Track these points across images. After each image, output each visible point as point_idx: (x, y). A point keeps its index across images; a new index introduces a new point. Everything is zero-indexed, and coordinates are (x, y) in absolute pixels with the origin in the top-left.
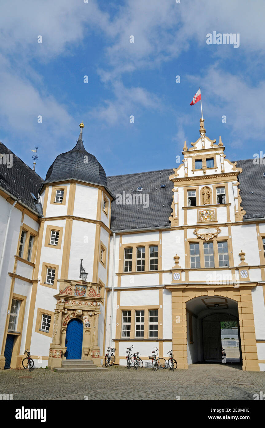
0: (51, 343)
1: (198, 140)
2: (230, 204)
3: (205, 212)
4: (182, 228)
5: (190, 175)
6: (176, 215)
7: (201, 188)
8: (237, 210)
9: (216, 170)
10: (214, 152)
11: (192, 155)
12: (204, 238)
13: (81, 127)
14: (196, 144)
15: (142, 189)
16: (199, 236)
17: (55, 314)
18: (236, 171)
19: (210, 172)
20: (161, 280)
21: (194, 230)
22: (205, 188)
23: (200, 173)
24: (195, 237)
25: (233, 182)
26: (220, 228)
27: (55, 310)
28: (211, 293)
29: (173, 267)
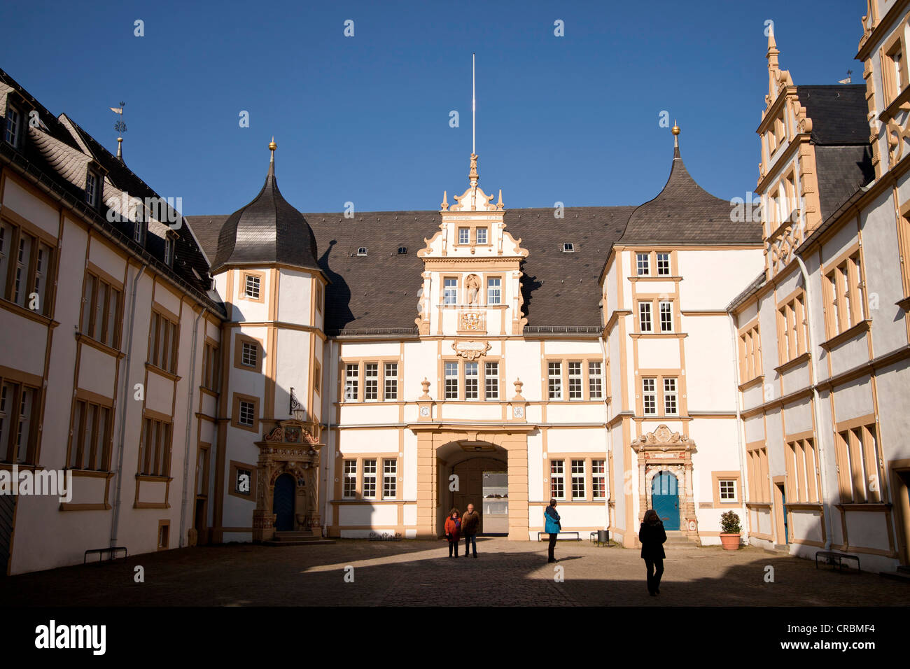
0: (255, 509)
1: (466, 193)
2: (508, 306)
3: (469, 316)
4: (434, 338)
5: (451, 254)
6: (426, 316)
7: (465, 275)
8: (516, 316)
9: (491, 248)
10: (489, 217)
11: (455, 218)
12: (466, 356)
13: (271, 149)
14: (463, 200)
15: (367, 251)
16: (460, 352)
17: (258, 468)
18: (520, 255)
19: (481, 252)
20: (401, 415)
21: (453, 342)
22: (471, 277)
23: (465, 252)
24: (454, 353)
25: (514, 271)
26: (490, 342)
27: (258, 463)
28: (471, 437)
29: (419, 398)
